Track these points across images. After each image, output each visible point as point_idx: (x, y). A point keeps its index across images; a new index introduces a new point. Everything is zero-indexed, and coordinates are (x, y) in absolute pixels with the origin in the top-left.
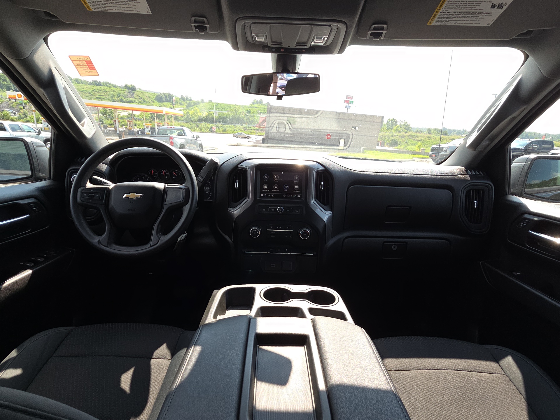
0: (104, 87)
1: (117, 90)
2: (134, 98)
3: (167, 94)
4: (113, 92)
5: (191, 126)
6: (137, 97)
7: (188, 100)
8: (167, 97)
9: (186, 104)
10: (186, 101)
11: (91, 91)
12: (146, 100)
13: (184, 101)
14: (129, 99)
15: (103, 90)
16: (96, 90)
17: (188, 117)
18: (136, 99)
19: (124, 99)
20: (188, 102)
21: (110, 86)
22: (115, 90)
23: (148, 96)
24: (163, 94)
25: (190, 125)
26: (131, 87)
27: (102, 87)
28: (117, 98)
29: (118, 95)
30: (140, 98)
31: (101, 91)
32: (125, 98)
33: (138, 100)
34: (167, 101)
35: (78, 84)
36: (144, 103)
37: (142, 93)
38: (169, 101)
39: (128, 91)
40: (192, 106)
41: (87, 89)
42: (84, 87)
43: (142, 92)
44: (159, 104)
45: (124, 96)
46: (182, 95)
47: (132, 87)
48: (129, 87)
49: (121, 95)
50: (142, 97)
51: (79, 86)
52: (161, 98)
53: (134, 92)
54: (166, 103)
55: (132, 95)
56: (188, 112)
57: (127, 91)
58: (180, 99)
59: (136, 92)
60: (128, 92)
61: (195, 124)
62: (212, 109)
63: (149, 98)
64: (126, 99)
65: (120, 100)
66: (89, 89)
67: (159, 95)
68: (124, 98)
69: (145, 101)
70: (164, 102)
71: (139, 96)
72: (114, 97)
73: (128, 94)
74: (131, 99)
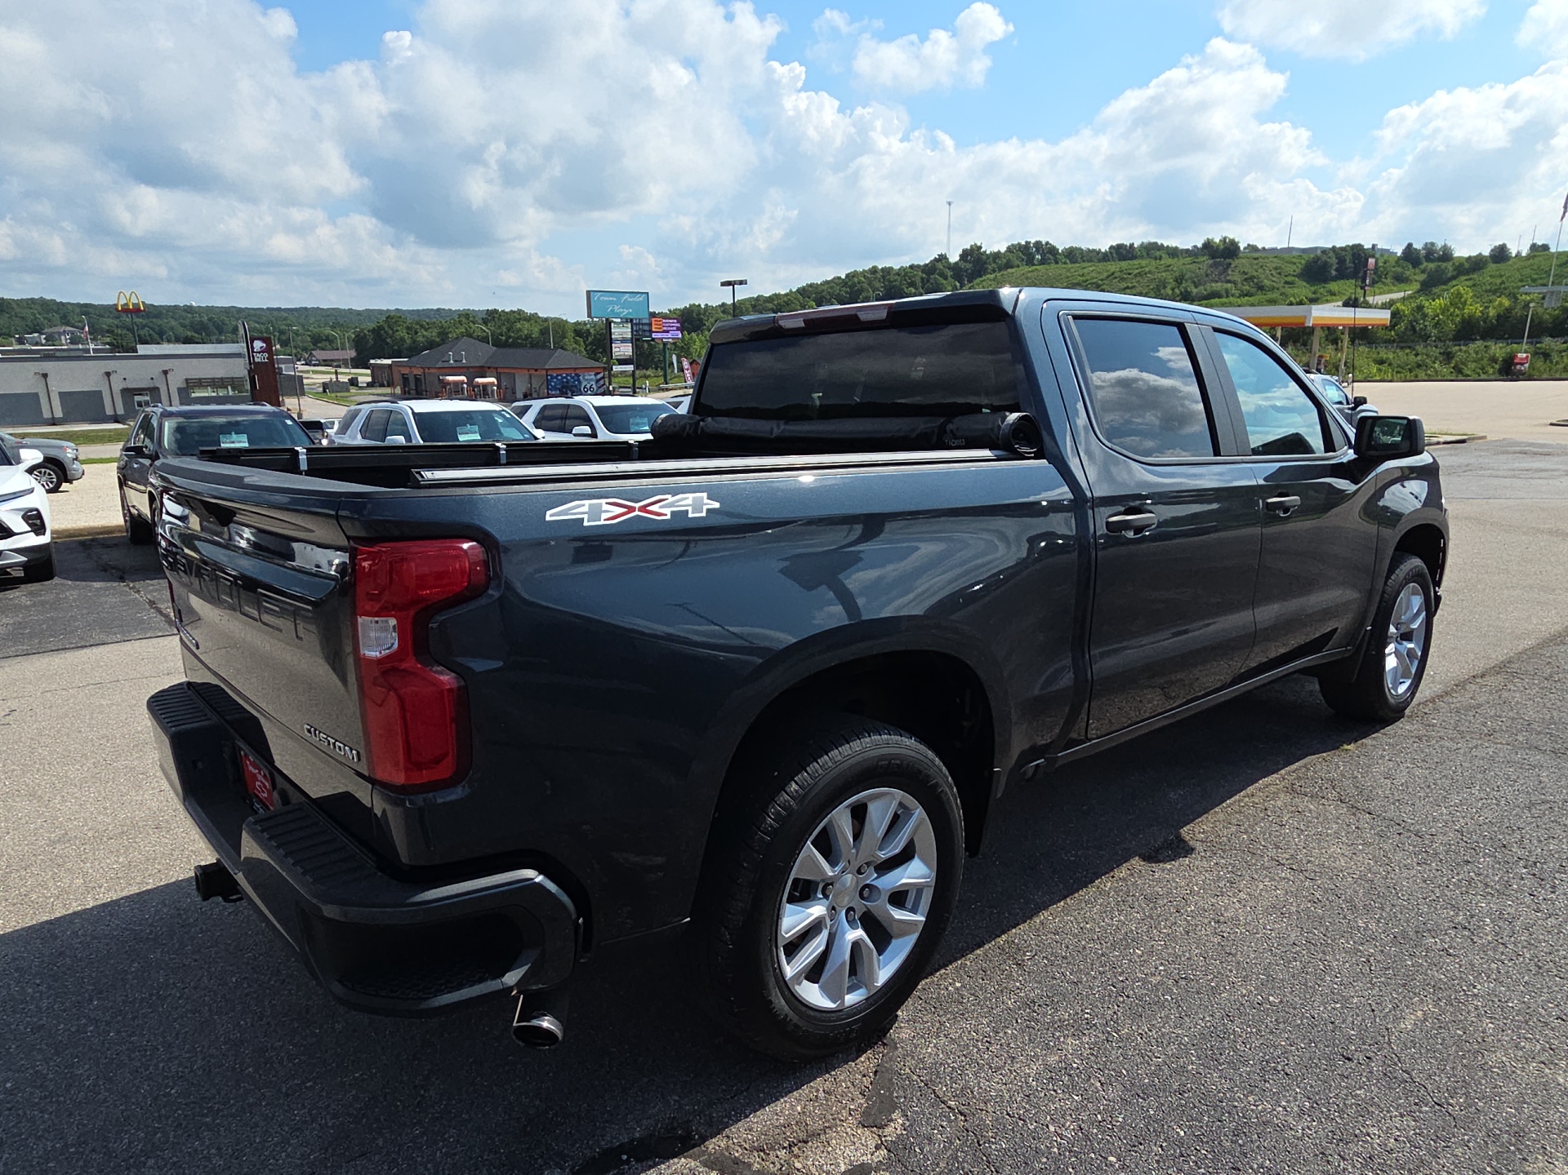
0: (1140, 261)
1: (1177, 264)
2: (1229, 282)
3: (1348, 249)
4: (1164, 274)
5: (1419, 358)
6: (1238, 278)
7: (1432, 261)
8: (1348, 261)
9: (1423, 277)
10: (1425, 264)
11: (1102, 280)
12: (1266, 281)
13: (1414, 267)
14: (1208, 288)
15: (1137, 271)
16: (1116, 275)
17: (1413, 327)
18: (1234, 283)
19: (1195, 291)
20: (1432, 266)
21: (1158, 254)
22: (1169, 266)
23: (1276, 269)
24: (1331, 254)
25: (1417, 355)
26: (1222, 247)
27: (1136, 262)
28: (1173, 289)
29: (1176, 281)
30: (1246, 280)
31: (1130, 274)
32: (1196, 287)
33: (1240, 285)
34: (1342, 275)
35: (1071, 263)
36: (1260, 292)
37: (1256, 262)
38: (1354, 276)
39: (1211, 262)
40: (1445, 283)
41: (1094, 275)
42: (1086, 271)
43: (1256, 259)
44: (1313, 289)
45: (1196, 280)
46: (1410, 245)
47: (1226, 248)
48: (1218, 246)
49: (1186, 277)
50: (1255, 274)
51: (1072, 270)
52: (1325, 266)
53: (1228, 261)
54: (1341, 282)
55: (1220, 274)
56: (1420, 308)
57: (1206, 261)
58: (1399, 258)
59: (1237, 261)
60: (1211, 266)
61: (1435, 352)
62: (1540, 282)
63: (1280, 274)
64: (1201, 288)
65: (1181, 293)
66: (1099, 273)
67: (1316, 260)
68: (1193, 287)
69: (1261, 288)
70: (1335, 279)
71: (1245, 273)
72: (1165, 287)
73: (1209, 272)
74: (1217, 286)
